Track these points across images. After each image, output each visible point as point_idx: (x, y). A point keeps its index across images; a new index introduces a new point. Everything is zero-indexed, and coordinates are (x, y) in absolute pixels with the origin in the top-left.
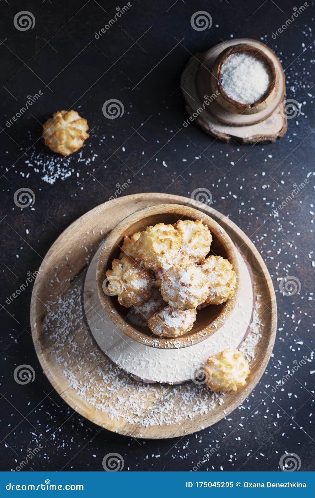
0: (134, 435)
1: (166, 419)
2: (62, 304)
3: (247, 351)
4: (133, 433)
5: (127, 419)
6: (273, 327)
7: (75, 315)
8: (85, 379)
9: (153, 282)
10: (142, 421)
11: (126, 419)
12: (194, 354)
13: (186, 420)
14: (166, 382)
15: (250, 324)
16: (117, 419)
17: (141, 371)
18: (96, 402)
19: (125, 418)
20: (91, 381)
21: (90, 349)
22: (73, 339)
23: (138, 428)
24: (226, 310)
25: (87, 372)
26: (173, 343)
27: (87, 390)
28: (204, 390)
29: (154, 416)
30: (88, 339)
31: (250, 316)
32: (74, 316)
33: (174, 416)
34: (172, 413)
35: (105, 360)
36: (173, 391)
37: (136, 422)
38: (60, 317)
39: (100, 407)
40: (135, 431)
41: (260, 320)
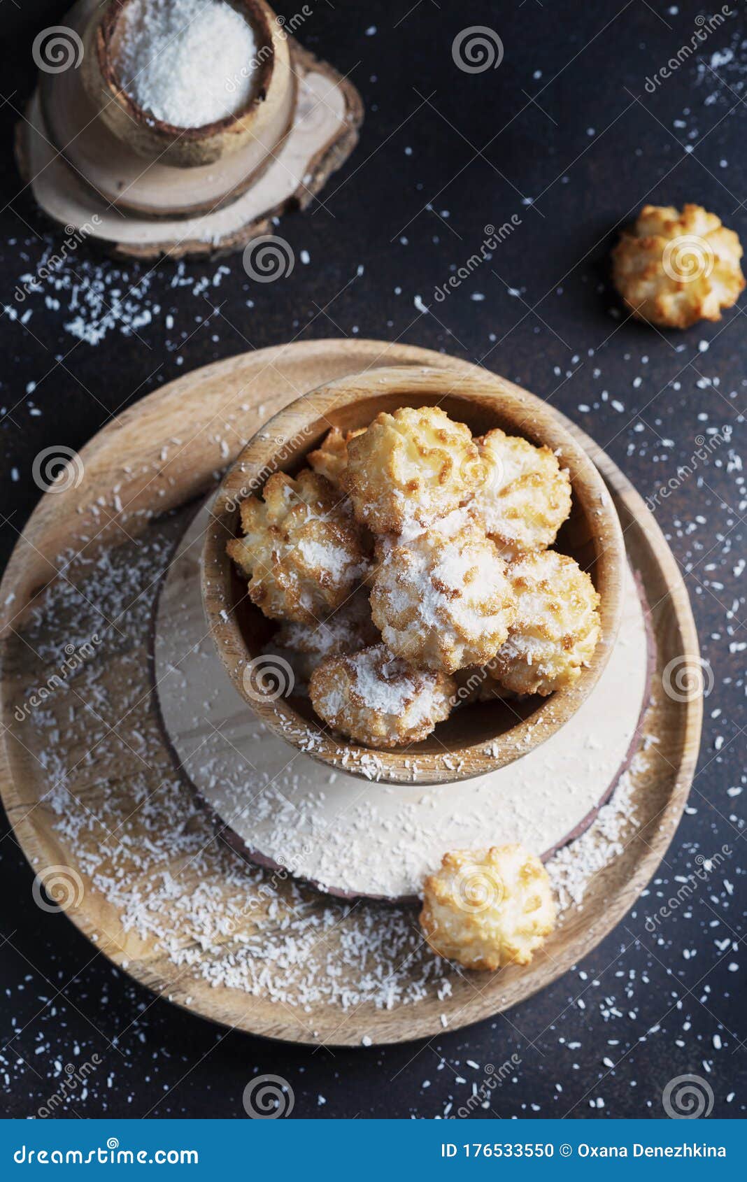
0: (171, 993)
1: (274, 985)
2: (105, 573)
3: (566, 879)
4: (167, 986)
5: (169, 944)
6: (660, 836)
7: (129, 614)
8: (93, 795)
9: (363, 566)
10: (206, 966)
11: (164, 944)
12: (415, 830)
13: (330, 1006)
14: (309, 878)
15: (600, 807)
16: (140, 934)
17: (252, 824)
18: (100, 870)
19: (165, 940)
20: (106, 807)
21: (135, 718)
22: (102, 676)
23: (188, 979)
24: (541, 720)
25: (105, 780)
26: (359, 759)
27: (87, 826)
28: (408, 940)
29: (244, 964)
30: (141, 692)
31: (608, 781)
32: (125, 616)
33: (300, 982)
34: (297, 973)
35: (165, 765)
36: (323, 916)
37: (190, 961)
38: (85, 606)
39: (106, 885)
40: (178, 982)
41: (631, 806)
